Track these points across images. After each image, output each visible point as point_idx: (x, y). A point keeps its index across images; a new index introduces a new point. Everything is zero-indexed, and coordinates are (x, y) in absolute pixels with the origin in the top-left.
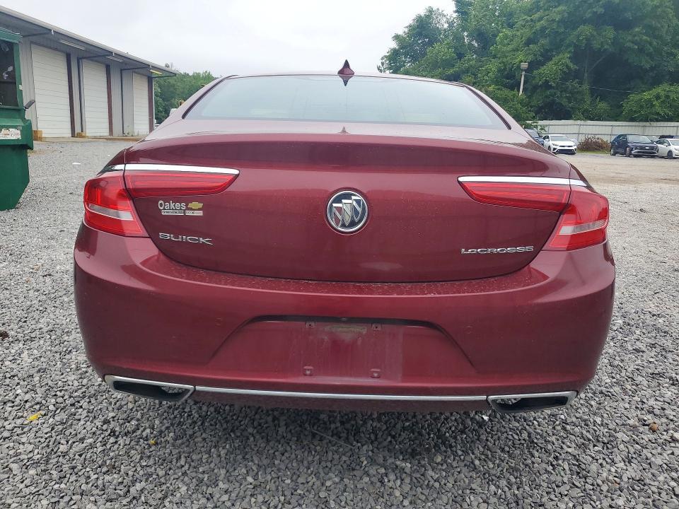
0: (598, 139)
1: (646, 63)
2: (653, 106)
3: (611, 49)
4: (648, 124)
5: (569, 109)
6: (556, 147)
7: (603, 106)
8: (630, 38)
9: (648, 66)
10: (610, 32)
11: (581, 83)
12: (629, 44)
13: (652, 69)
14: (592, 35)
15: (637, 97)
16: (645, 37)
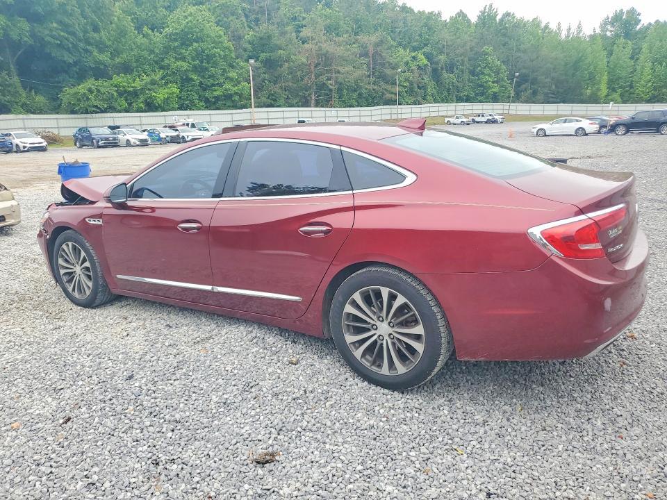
0: (49, 132)
1: (69, 59)
2: (88, 99)
3: (31, 42)
4: (89, 115)
5: (6, 103)
6: (25, 145)
7: (40, 99)
8: (47, 32)
9: (71, 61)
10: (25, 25)
11: (9, 75)
12: (48, 39)
13: (75, 63)
14: (7, 26)
15: (72, 91)
16: (62, 34)
